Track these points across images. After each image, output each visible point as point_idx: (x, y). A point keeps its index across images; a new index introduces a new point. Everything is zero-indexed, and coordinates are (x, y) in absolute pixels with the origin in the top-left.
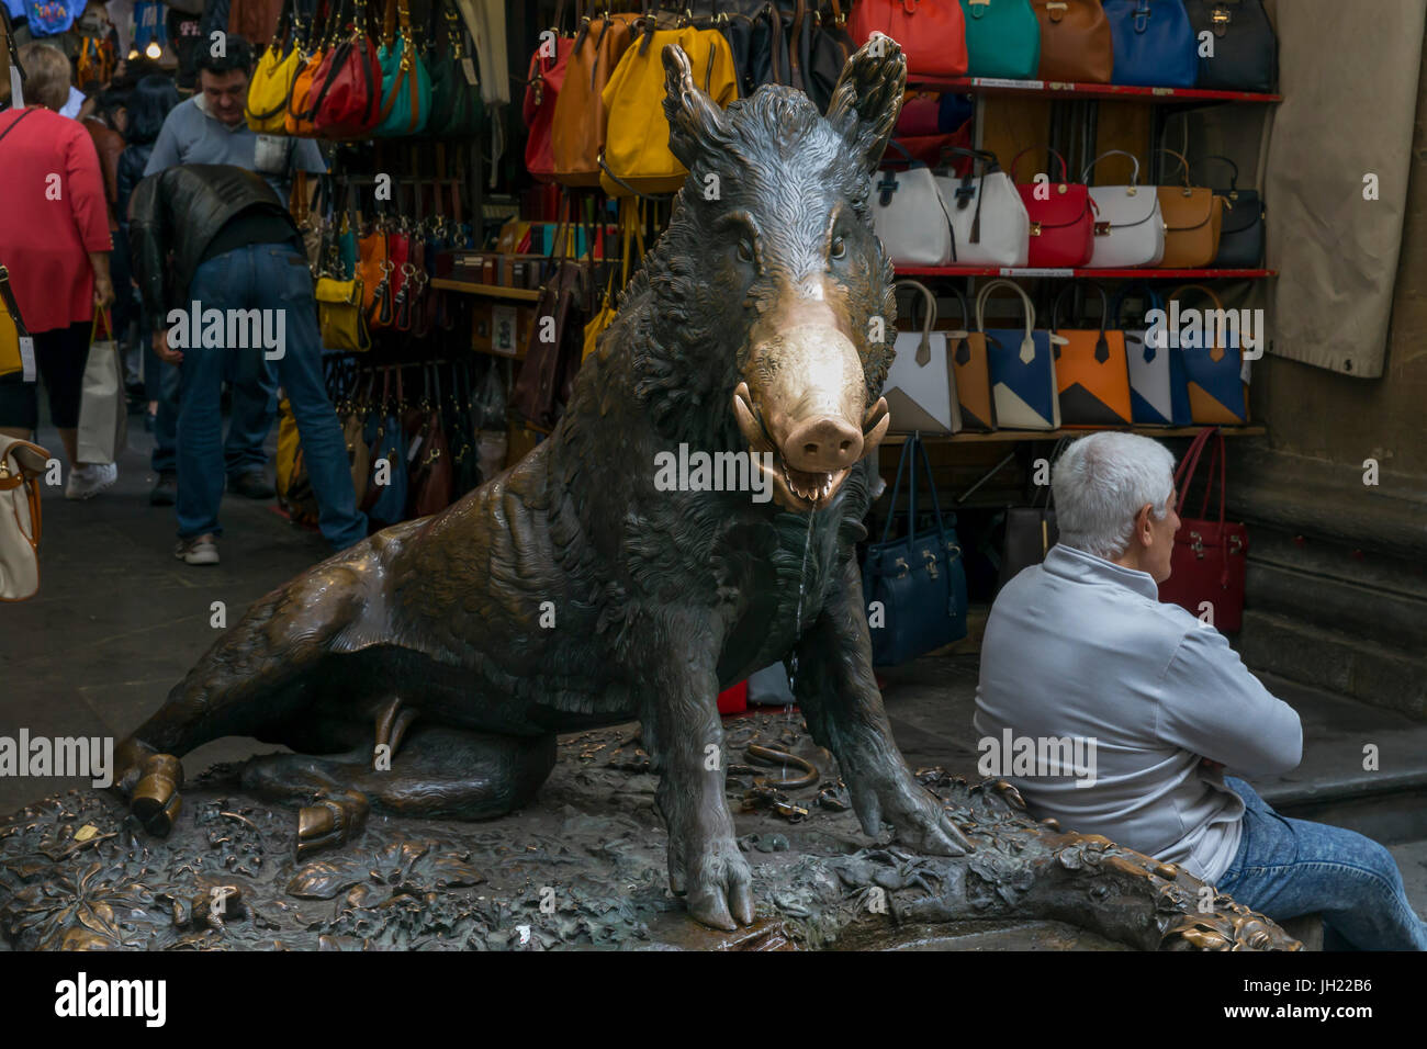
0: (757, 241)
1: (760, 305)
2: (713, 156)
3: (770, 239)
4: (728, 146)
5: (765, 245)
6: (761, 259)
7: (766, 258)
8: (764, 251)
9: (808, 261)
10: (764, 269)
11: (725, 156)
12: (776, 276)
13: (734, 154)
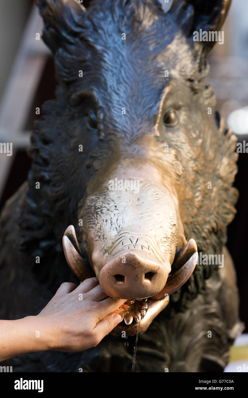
0: (99, 112)
1: (96, 164)
2: (71, 44)
3: (109, 109)
4: (82, 35)
5: (105, 115)
6: (102, 127)
7: (105, 125)
8: (104, 119)
9: (139, 127)
10: (103, 134)
11: (80, 43)
12: (111, 140)
13: (87, 41)
